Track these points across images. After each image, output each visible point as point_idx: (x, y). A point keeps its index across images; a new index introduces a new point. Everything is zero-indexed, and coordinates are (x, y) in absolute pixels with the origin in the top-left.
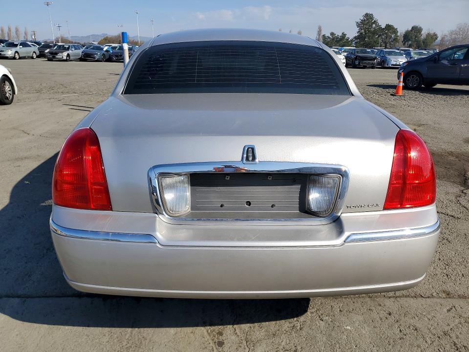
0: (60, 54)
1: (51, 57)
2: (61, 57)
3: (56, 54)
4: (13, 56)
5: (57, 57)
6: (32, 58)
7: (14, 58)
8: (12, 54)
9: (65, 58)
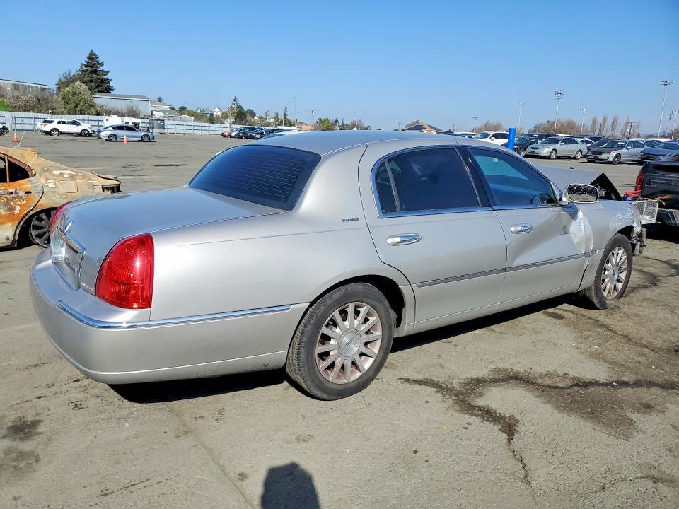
0: (606, 154)
1: (592, 157)
2: (606, 158)
3: (600, 153)
4: (548, 155)
5: (600, 157)
6: (575, 158)
7: (548, 158)
8: (547, 152)
9: (611, 159)
